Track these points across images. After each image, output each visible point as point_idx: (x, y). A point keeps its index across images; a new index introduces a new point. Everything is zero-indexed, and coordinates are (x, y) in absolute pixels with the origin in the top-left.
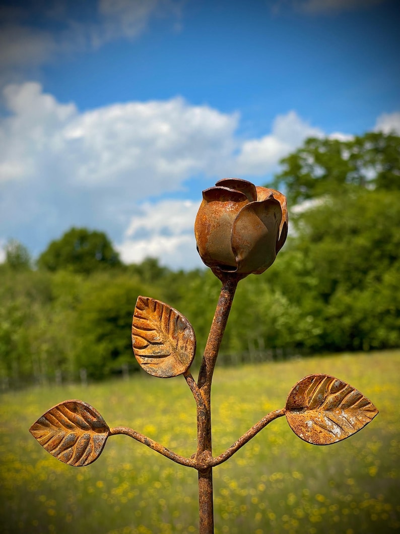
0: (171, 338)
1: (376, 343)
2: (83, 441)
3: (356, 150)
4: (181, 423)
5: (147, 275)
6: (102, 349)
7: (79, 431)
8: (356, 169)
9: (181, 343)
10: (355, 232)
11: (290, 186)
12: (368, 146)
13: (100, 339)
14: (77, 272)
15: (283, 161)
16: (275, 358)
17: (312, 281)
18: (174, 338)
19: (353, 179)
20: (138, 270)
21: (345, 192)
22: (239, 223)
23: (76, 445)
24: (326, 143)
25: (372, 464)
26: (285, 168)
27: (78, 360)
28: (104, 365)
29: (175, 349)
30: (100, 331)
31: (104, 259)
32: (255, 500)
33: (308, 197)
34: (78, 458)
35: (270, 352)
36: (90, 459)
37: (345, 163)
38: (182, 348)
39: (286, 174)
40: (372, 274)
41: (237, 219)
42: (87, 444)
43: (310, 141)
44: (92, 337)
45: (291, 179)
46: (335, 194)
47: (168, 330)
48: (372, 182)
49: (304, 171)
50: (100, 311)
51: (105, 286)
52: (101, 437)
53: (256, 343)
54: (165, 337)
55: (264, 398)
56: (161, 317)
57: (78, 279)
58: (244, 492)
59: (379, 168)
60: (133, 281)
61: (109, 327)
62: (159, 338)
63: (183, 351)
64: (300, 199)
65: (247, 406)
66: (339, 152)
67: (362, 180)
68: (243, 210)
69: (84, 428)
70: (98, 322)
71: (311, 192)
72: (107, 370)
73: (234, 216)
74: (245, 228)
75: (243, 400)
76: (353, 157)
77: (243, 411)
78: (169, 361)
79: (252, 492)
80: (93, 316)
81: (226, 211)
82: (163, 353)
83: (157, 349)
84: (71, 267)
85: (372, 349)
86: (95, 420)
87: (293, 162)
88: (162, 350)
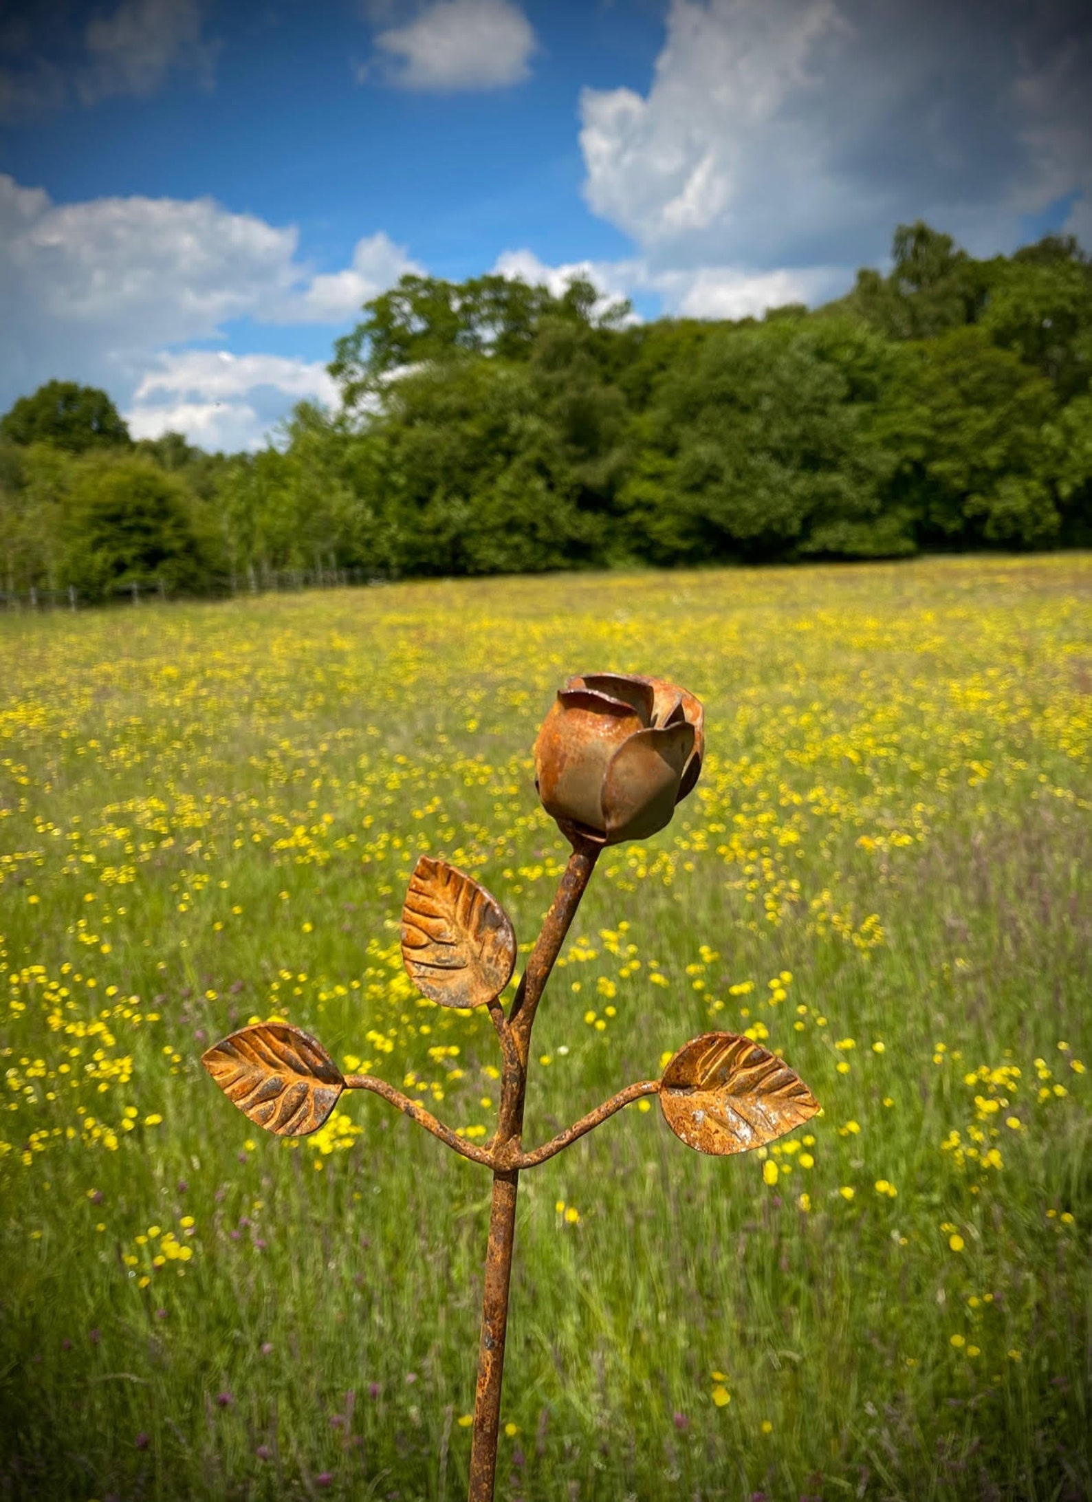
0: (471, 938)
1: (482, 567)
2: (296, 1094)
3: (469, 300)
4: (214, 665)
5: (168, 457)
6: (100, 558)
7: (290, 1076)
8: (469, 327)
9: (488, 950)
10: (465, 414)
11: (377, 342)
12: (486, 295)
13: (97, 545)
14: (59, 446)
15: (368, 306)
16: (353, 581)
17: (400, 479)
18: (476, 939)
19: (465, 339)
20: (152, 449)
21: (453, 356)
22: (621, 764)
23: (282, 1097)
24: (428, 285)
25: (472, 717)
26: (371, 316)
27: (64, 575)
28: (102, 583)
29: (477, 959)
30: (96, 533)
31: (101, 431)
32: (314, 763)
33: (403, 361)
34: (283, 1122)
35: (344, 573)
36: (305, 1126)
37: (454, 317)
38: (490, 960)
39: (371, 325)
40: (485, 473)
41: (618, 755)
42: (301, 1100)
43: (408, 280)
44: (85, 541)
45: (378, 333)
46: (440, 359)
47: (467, 923)
48: (490, 345)
49: (398, 322)
50: (96, 506)
51: (103, 469)
52: (327, 1094)
53: (325, 559)
54: (461, 935)
55: (334, 634)
56: (457, 897)
57: (63, 457)
58: (300, 754)
59: (500, 327)
60: (145, 464)
61: (109, 529)
62: (450, 934)
63: (491, 966)
64: (391, 363)
65: (308, 643)
66: (447, 299)
67: (476, 342)
68: (631, 740)
69: (299, 1070)
70: (94, 522)
71: (406, 354)
72: (107, 589)
73: (612, 748)
74: (629, 772)
75: (306, 635)
76: (466, 309)
77: (304, 650)
78: (463, 977)
79: (311, 753)
80: (87, 511)
81: (598, 736)
82: (453, 963)
83: (444, 954)
84: (50, 439)
85: (479, 574)
86: (320, 1064)
87: (382, 308)
88: (453, 957)
